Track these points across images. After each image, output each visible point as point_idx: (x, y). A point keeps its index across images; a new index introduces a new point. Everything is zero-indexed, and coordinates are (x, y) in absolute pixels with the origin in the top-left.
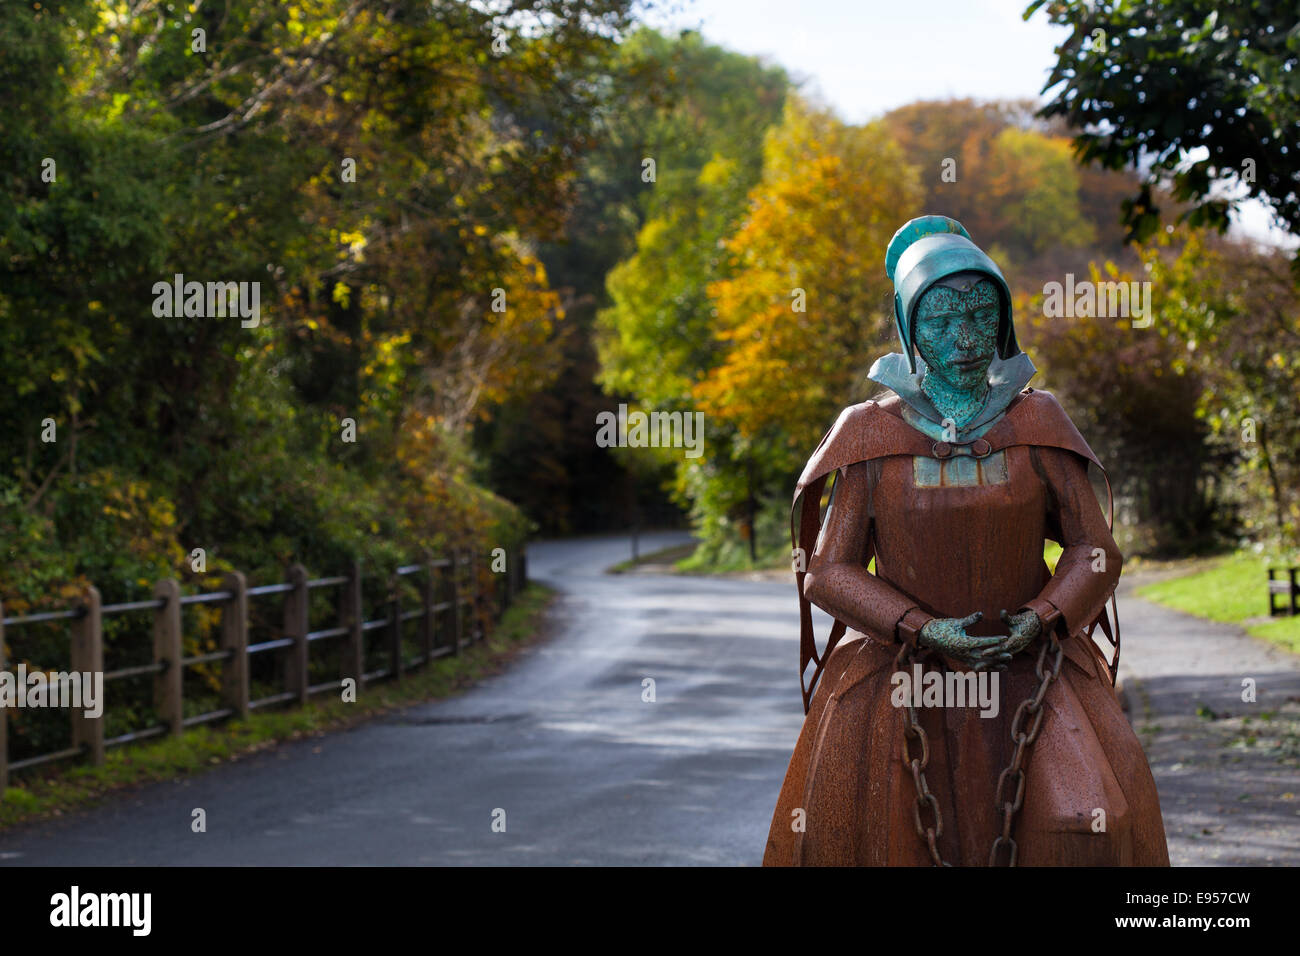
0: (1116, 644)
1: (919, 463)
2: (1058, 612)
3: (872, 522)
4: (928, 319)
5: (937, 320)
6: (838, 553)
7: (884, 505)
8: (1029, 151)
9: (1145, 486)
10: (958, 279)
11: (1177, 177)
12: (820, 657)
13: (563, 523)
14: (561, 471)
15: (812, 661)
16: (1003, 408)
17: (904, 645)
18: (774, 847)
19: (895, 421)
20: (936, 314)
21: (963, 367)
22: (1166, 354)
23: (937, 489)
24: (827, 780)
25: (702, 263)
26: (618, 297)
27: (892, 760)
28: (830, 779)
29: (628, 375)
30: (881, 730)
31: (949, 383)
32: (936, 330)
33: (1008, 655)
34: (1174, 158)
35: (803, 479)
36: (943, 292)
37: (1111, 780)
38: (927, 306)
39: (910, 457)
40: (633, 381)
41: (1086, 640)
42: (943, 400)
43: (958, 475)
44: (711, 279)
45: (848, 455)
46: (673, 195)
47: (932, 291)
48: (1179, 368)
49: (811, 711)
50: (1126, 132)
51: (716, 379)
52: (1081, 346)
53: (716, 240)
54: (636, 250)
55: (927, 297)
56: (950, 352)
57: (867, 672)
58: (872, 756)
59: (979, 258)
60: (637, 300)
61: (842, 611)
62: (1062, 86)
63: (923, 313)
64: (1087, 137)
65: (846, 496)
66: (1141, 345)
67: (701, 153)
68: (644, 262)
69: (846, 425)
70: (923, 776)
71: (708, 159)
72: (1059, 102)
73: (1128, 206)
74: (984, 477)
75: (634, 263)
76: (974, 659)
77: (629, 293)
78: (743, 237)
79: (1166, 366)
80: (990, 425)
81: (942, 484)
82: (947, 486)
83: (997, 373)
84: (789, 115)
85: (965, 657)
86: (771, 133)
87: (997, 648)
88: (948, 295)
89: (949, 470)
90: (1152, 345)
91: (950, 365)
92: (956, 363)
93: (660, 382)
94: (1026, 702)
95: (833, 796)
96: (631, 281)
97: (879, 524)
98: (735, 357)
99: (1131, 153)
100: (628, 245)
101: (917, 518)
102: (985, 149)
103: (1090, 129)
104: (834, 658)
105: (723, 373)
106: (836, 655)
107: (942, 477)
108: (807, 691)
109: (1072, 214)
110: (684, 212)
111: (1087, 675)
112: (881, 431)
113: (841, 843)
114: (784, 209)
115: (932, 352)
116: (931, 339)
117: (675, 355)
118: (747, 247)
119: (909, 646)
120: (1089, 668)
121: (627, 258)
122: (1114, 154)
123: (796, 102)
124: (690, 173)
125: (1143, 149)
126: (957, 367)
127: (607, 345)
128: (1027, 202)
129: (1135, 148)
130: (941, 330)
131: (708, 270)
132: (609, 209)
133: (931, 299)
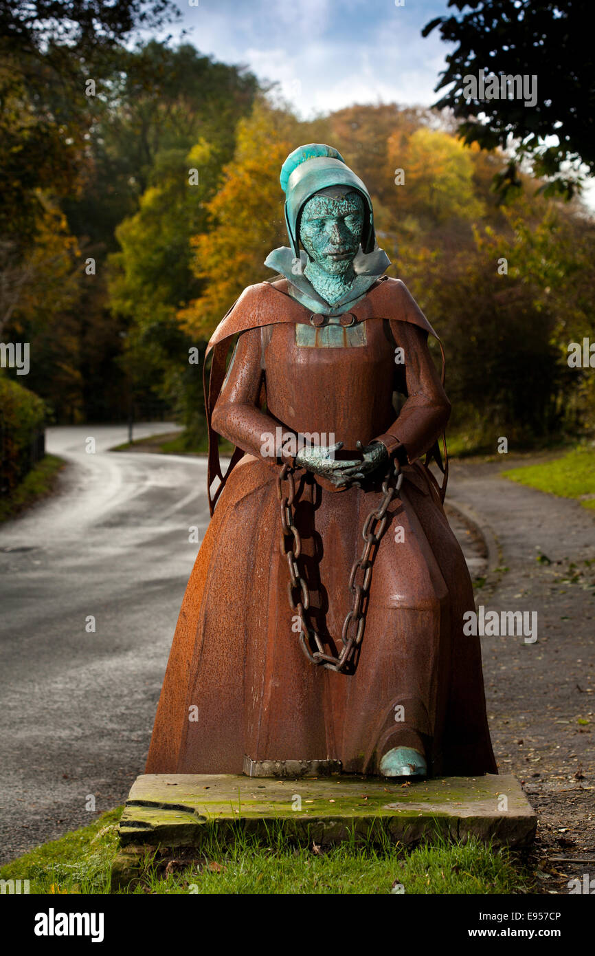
0: (445, 472)
1: (300, 327)
2: (400, 444)
3: (263, 373)
4: (309, 220)
5: (317, 222)
6: (237, 395)
7: (272, 360)
8: (437, 146)
9: (510, 395)
10: (333, 191)
11: (536, 157)
12: (224, 475)
13: (78, 415)
14: (77, 374)
15: (217, 477)
16: (365, 290)
17: (284, 465)
18: (185, 616)
19: (284, 297)
20: (316, 217)
21: (335, 257)
22: (528, 297)
23: (312, 349)
24: (224, 566)
25: (187, 220)
26: (124, 244)
27: (272, 552)
28: (226, 565)
29: (129, 304)
30: (266, 529)
31: (324, 270)
32: (316, 229)
33: (361, 475)
34: (534, 143)
35: (214, 339)
36: (322, 200)
37: (437, 571)
38: (308, 210)
39: (293, 325)
40: (133, 308)
41: (424, 470)
42: (319, 283)
43: (328, 338)
44: (193, 233)
45: (247, 322)
46: (167, 168)
47: (313, 200)
48: (538, 305)
49: (215, 515)
50: (499, 123)
51: (193, 306)
52: (467, 290)
53: (198, 202)
54: (139, 209)
55: (309, 204)
56: (326, 246)
57: (257, 485)
58: (258, 549)
59: (349, 176)
60: (138, 247)
61: (239, 439)
62: (452, 86)
63: (305, 216)
64: (469, 125)
65: (245, 353)
66: (511, 290)
67: (191, 138)
68: (143, 219)
69: (246, 298)
70: (295, 564)
71: (197, 142)
72: (448, 97)
73: (500, 179)
74: (348, 341)
75: (136, 219)
76: (336, 476)
77: (132, 242)
78: (218, 201)
79: (529, 306)
80: (354, 302)
81: (317, 345)
82: (320, 347)
83: (361, 265)
84: (257, 110)
85: (329, 475)
86: (242, 123)
87: (354, 469)
88: (325, 203)
89: (322, 335)
90: (519, 290)
91: (325, 256)
92: (330, 254)
93: (154, 308)
94: (373, 511)
95: (228, 578)
96: (134, 233)
97: (268, 374)
98: (210, 291)
99: (501, 139)
100: (134, 205)
101: (297, 370)
102: (404, 142)
103: (472, 118)
104: (233, 475)
105: (199, 303)
106: (236, 473)
107: (317, 340)
108: (212, 499)
109: (468, 194)
110: (175, 182)
111: (421, 493)
112: (272, 304)
113: (233, 613)
114: (249, 181)
115: (312, 245)
116: (311, 235)
117: (164, 290)
118: (219, 210)
119: (288, 466)
120: (423, 488)
121: (132, 215)
122: (488, 139)
123: (262, 100)
124: (181, 152)
125: (510, 136)
126: (330, 257)
127: (113, 280)
128: (434, 185)
129: (505, 134)
130: (319, 229)
131: (191, 226)
132: (120, 178)
133: (312, 205)
